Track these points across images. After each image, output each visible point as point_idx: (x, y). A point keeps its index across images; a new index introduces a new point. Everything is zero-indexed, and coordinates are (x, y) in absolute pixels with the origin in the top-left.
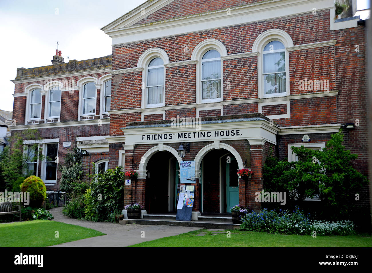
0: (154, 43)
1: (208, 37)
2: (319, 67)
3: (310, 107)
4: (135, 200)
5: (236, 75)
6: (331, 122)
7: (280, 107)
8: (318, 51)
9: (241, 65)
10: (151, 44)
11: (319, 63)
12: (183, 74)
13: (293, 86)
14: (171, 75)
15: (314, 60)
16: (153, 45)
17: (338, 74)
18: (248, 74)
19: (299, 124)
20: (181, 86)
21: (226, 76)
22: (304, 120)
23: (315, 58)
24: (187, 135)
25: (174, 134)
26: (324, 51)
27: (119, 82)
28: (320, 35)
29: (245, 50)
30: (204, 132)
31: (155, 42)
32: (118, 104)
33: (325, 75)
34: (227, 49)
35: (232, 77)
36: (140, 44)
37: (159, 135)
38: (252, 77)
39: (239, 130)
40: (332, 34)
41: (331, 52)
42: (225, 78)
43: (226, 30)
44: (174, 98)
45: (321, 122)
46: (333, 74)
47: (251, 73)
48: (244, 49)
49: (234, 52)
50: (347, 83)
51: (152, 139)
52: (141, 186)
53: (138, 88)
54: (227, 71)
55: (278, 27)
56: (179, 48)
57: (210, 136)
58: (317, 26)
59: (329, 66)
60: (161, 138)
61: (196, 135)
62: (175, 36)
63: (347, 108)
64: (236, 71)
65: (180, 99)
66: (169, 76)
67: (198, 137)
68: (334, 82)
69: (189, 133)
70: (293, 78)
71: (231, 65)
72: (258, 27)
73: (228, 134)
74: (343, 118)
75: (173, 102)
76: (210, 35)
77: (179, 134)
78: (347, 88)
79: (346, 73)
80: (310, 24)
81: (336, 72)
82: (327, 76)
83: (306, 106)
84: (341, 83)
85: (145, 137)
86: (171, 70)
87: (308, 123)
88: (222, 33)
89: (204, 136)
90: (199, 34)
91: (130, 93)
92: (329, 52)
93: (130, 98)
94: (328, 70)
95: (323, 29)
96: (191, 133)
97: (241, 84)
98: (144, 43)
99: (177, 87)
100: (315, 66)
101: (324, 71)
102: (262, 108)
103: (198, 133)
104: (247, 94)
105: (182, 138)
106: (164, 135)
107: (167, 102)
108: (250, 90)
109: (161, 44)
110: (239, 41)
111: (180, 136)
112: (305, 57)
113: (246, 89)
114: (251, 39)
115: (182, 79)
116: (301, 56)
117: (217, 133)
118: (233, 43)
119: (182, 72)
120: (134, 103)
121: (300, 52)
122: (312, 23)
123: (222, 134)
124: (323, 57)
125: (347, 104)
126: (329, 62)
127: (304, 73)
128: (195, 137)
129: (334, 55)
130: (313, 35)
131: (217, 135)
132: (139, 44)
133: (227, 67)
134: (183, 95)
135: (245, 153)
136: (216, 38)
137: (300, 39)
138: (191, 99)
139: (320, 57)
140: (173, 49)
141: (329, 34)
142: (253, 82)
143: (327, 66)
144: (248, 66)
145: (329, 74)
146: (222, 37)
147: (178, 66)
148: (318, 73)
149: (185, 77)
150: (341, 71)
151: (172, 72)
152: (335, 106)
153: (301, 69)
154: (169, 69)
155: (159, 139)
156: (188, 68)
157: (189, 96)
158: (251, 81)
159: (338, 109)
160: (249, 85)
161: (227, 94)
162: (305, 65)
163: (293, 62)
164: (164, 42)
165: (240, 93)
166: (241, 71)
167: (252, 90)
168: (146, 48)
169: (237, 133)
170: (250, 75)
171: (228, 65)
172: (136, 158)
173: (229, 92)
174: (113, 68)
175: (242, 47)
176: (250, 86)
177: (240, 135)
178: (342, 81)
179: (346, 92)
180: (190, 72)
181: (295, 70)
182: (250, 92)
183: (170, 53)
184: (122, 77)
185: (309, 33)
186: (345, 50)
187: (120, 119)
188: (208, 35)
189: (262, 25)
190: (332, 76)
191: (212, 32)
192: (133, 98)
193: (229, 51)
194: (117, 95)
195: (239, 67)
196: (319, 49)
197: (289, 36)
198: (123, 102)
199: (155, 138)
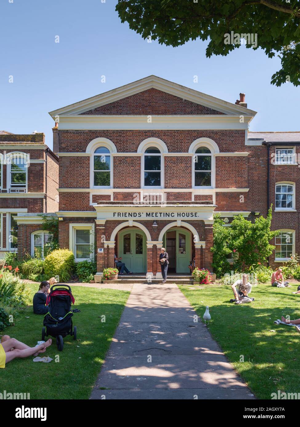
0: (102, 134)
1: (151, 135)
2: (236, 171)
3: (230, 199)
4: (107, 264)
5: (175, 169)
6: (243, 210)
7: (207, 196)
8: (236, 159)
9: (180, 162)
10: (99, 134)
11: (237, 168)
12: (129, 163)
13: (218, 182)
14: (119, 164)
15: (233, 165)
16: (100, 135)
17: (249, 177)
18: (185, 169)
19: (222, 210)
20: (128, 174)
21: (167, 169)
22: (226, 207)
23: (234, 163)
24: (154, 215)
25: (143, 213)
26: (240, 159)
27: (68, 163)
28: (238, 148)
29: (183, 151)
30: (169, 213)
31: (103, 132)
32: (67, 183)
33: (240, 176)
34: (168, 148)
35: (172, 171)
36: (88, 132)
37: (129, 214)
38: (188, 172)
39: (197, 213)
40: (246, 148)
41: (245, 161)
42: (166, 171)
43: (167, 132)
44: (122, 182)
45: (237, 210)
46: (246, 176)
47: (187, 169)
48: (182, 149)
49: (174, 151)
50: (254, 183)
51: (123, 216)
52: (112, 254)
53: (87, 171)
54: (168, 165)
55: (208, 136)
56: (126, 141)
57: (174, 216)
58: (236, 141)
59: (243, 170)
60: (131, 216)
61: (162, 215)
62: (122, 131)
63: (254, 201)
64: (175, 166)
65: (127, 184)
66: (117, 163)
67: (164, 216)
68: (247, 182)
69: (156, 213)
70: (218, 176)
71: (171, 161)
72: (193, 134)
73: (188, 215)
74: (251, 208)
75: (121, 186)
76: (154, 134)
77: (147, 213)
78: (254, 187)
79: (254, 177)
80: (232, 138)
81: (248, 175)
82: (242, 178)
83: (227, 197)
84: (251, 183)
85: (116, 215)
86: (119, 159)
87: (228, 210)
88: (164, 134)
89: (169, 216)
90: (144, 132)
91: (79, 175)
92: (244, 161)
93: (78, 179)
94: (243, 173)
95: (240, 143)
96: (157, 213)
97: (179, 176)
98: (92, 132)
99: (124, 173)
100: (234, 169)
101: (240, 173)
102: (194, 196)
103: (164, 213)
104: (184, 185)
105: (150, 216)
106: (134, 213)
107: (115, 185)
108: (186, 182)
109: (108, 135)
110: (178, 142)
111: (148, 215)
112: (227, 162)
113: (183, 181)
114: (188, 142)
115: (129, 168)
116: (224, 161)
117: (179, 214)
118: (173, 144)
119: (129, 162)
120: (83, 183)
121: (224, 158)
122: (233, 138)
123: (183, 215)
124: (240, 163)
125: (254, 198)
126: (243, 168)
127: (226, 174)
128: (161, 216)
129: (247, 163)
130: (233, 146)
131: (179, 216)
132: (86, 132)
133: (168, 162)
134: (129, 181)
135: (201, 230)
136: (158, 137)
137: (224, 148)
138: (137, 185)
139: (237, 163)
140: (120, 141)
141: (244, 148)
142: (189, 176)
143: (242, 171)
144: (185, 164)
145: (243, 176)
146: (163, 137)
147: (125, 157)
148: (236, 175)
149: (131, 166)
150: (251, 175)
151: (119, 161)
152: (246, 199)
153: (224, 171)
154: (116, 158)
155: (129, 216)
156: (134, 159)
157: (135, 182)
158: (187, 175)
159: (248, 201)
160: (185, 178)
161: (168, 184)
162: (227, 168)
163: (218, 165)
164: (112, 134)
165: (178, 184)
166: (179, 167)
167: (188, 182)
168: (94, 137)
169: (195, 215)
170: (186, 171)
171: (168, 161)
172: (107, 231)
173: (169, 182)
174: (60, 151)
175: (180, 148)
176: (187, 179)
177: (198, 216)
178: (251, 182)
179: (254, 190)
180: (136, 162)
181: (220, 171)
182: (186, 184)
183: (117, 144)
184: (70, 159)
185: (230, 145)
186: (254, 161)
187: (69, 196)
188: (151, 134)
189: (196, 133)
190: (245, 178)
191: (155, 132)
192: (82, 179)
193: (169, 149)
194: (66, 175)
195: (178, 164)
196: (237, 158)
197: (217, 145)
198: (72, 182)
199: (126, 215)
